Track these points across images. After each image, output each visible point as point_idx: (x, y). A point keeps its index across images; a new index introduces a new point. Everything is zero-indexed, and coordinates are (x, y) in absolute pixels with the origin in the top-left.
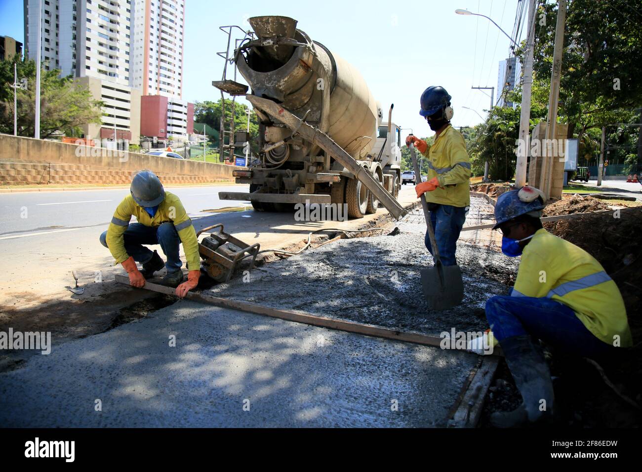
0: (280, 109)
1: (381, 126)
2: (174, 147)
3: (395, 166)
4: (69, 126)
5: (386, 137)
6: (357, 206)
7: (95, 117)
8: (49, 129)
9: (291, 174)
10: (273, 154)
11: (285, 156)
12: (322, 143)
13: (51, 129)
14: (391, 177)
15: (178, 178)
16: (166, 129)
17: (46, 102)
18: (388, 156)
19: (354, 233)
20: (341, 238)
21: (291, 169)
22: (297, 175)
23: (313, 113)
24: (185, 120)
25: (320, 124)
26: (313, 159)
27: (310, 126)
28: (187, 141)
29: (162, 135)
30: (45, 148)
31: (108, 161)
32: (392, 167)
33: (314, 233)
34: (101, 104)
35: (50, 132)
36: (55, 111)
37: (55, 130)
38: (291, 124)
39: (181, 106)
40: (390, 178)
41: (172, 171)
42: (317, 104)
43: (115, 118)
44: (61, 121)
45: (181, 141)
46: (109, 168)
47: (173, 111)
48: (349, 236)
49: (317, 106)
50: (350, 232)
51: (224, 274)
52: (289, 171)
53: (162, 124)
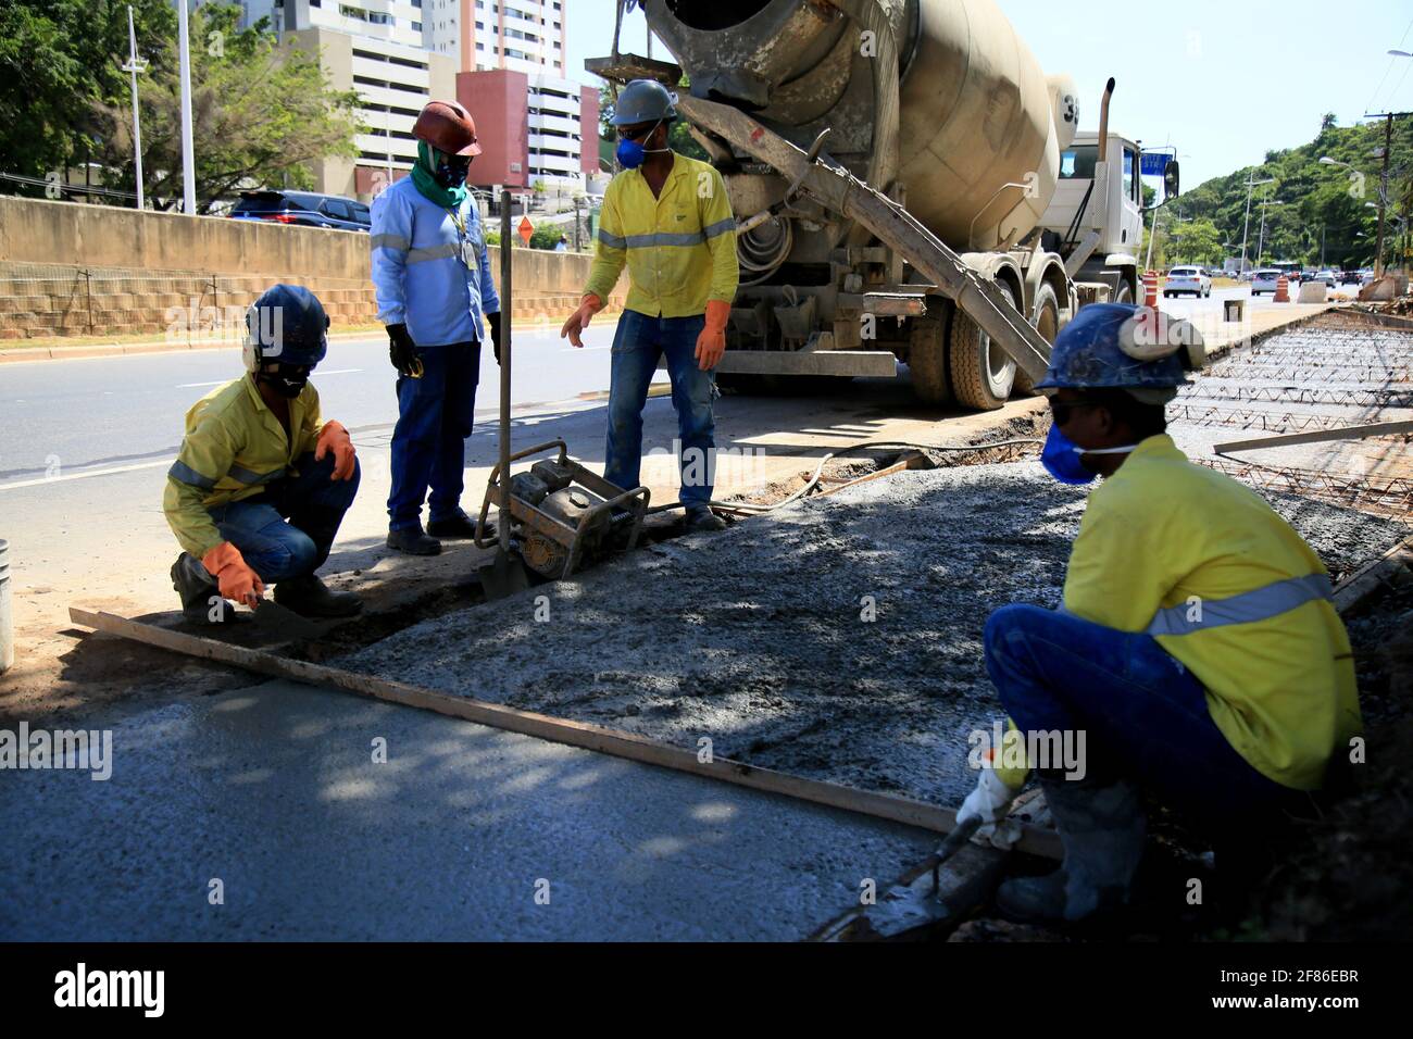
0: (755, 129)
1: (1075, 143)
2: (549, 210)
3: (1118, 257)
4: (275, 164)
5: (1092, 175)
6: (980, 377)
7: (339, 137)
8: (226, 175)
9: (795, 298)
10: (750, 244)
11: (780, 248)
12: (867, 216)
13: (230, 174)
14: (1103, 291)
15: (543, 303)
16: (525, 162)
17: (214, 102)
18: (1097, 231)
19: (955, 454)
20: (908, 468)
21: (793, 284)
22: (810, 301)
23: (854, 131)
24: (575, 137)
25: (873, 159)
26: (853, 255)
27: (834, 172)
28: (584, 194)
29: (517, 181)
30: (203, 235)
31: (360, 264)
32: (1110, 260)
33: (840, 453)
34: (352, 100)
35: (226, 181)
36: (238, 126)
37: (240, 178)
38: (784, 167)
39: (564, 95)
40: (1098, 292)
41: (528, 284)
42: (863, 105)
43: (388, 139)
44: (253, 152)
45: (565, 194)
46: (363, 283)
47: (544, 112)
48: (936, 460)
49: (864, 109)
50: (941, 450)
51: (560, 559)
52: (787, 290)
53: (513, 148)
